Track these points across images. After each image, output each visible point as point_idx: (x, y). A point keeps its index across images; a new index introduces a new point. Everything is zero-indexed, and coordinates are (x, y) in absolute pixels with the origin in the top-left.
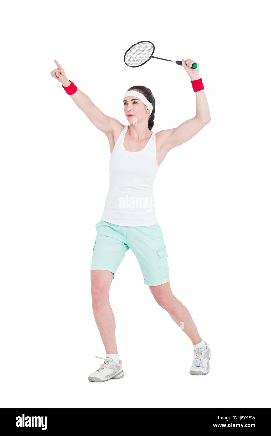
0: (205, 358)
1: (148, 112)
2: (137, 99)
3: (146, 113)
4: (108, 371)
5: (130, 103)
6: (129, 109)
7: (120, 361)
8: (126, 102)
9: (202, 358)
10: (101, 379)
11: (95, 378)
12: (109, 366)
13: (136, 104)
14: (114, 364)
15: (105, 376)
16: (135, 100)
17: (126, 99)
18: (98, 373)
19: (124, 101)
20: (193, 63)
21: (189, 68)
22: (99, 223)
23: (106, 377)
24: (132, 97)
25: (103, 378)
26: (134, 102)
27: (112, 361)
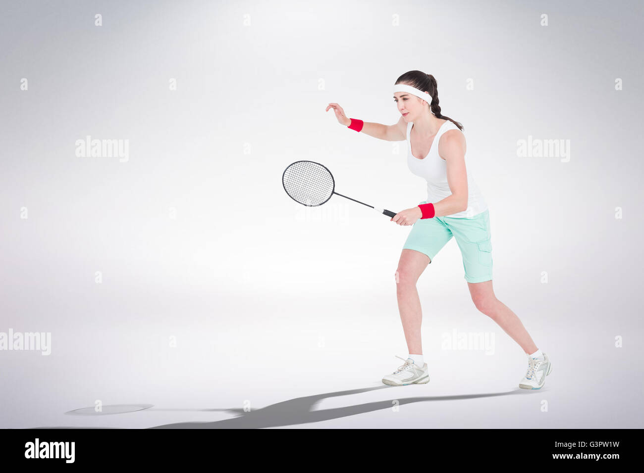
0: (539, 370)
2: (406, 94)
4: (407, 374)
5: (400, 100)
7: (425, 365)
9: (536, 370)
10: (397, 382)
11: (388, 381)
12: (409, 368)
14: (415, 366)
15: (402, 379)
16: (403, 96)
17: (395, 95)
18: (394, 376)
23: (403, 381)
25: (398, 382)
26: (405, 98)
27: (413, 363)
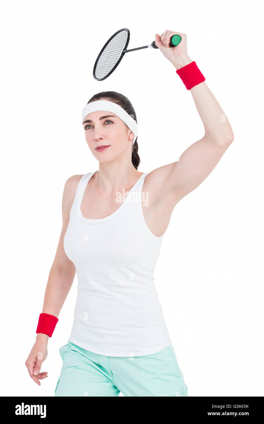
1: (131, 138)
2: (111, 114)
3: (129, 140)
5: (98, 123)
6: (97, 137)
8: (89, 125)
13: (110, 126)
16: (107, 117)
17: (88, 119)
19: (84, 123)
20: (171, 36)
21: (167, 46)
22: (66, 345)
24: (101, 112)
26: (107, 120)
